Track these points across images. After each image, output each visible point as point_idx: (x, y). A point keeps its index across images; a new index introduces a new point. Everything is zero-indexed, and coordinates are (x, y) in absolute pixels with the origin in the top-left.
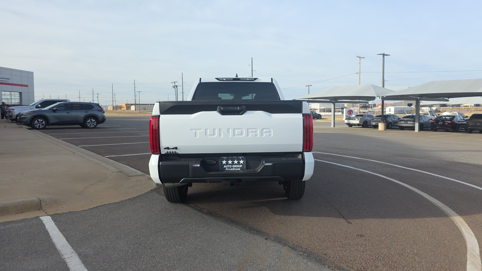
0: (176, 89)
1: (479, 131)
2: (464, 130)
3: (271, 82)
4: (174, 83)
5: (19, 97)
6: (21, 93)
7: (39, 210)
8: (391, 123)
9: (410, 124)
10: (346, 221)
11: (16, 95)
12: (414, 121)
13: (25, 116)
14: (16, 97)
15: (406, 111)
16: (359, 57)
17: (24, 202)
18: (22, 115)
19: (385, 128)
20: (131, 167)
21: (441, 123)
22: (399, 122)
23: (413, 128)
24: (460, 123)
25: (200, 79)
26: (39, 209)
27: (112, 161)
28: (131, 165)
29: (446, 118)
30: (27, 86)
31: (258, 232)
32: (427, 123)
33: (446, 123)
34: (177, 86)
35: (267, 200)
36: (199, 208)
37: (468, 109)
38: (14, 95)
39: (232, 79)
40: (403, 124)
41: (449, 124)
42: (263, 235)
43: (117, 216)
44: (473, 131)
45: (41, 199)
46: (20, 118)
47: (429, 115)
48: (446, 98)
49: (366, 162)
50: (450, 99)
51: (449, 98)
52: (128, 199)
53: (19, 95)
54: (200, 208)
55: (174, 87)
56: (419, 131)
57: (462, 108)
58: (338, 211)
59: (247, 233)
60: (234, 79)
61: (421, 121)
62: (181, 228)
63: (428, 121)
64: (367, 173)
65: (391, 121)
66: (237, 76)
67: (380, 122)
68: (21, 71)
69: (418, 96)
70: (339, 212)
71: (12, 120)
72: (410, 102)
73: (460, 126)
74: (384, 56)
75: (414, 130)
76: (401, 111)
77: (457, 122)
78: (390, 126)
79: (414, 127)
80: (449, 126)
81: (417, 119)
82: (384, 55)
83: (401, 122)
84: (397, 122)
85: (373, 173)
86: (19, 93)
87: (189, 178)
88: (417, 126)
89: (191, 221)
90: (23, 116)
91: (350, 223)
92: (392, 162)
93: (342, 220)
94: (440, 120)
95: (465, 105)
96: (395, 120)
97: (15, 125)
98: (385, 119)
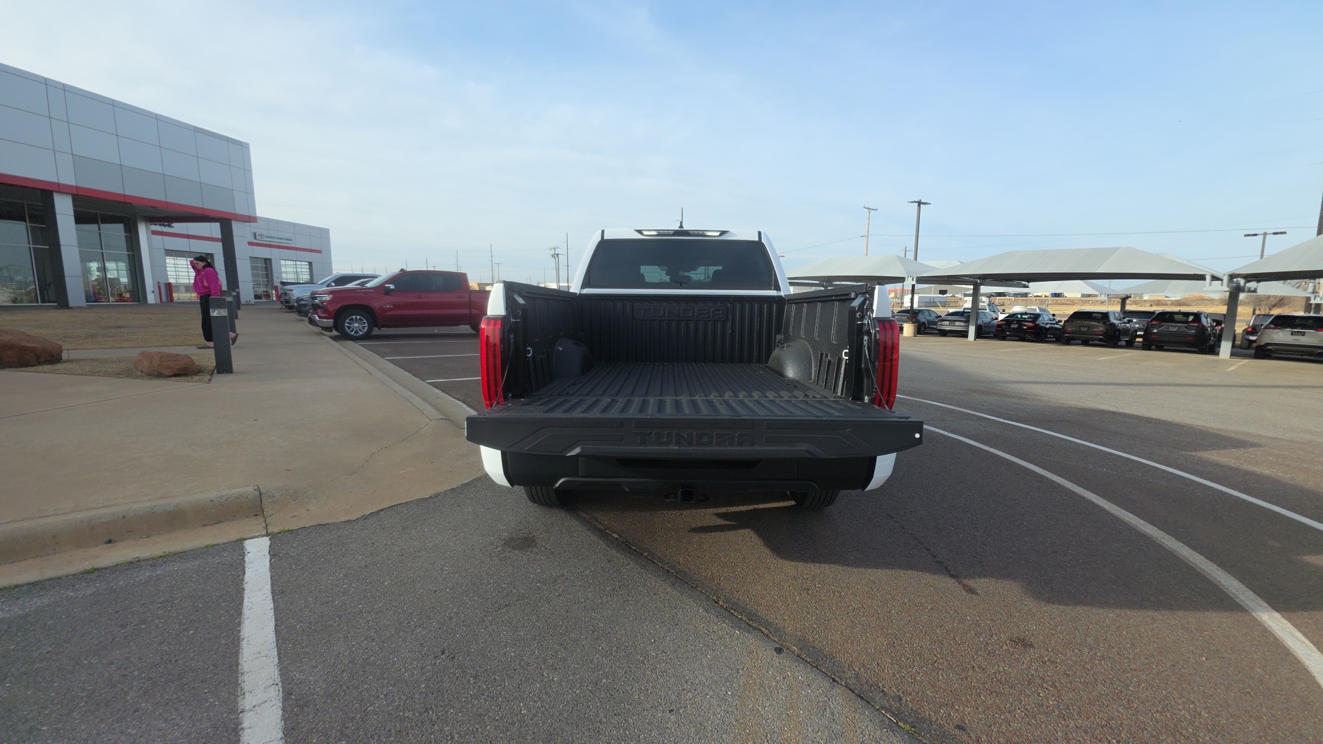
0: (557, 259)
1: (1080, 342)
2: (1054, 339)
3: (757, 240)
4: (553, 250)
5: (308, 270)
6: (310, 264)
7: (256, 515)
8: (924, 323)
9: (959, 326)
10: (960, 583)
11: (303, 266)
12: (967, 322)
13: (307, 302)
14: (304, 270)
15: (940, 302)
16: (868, 209)
17: (224, 498)
18: (302, 300)
19: (914, 333)
20: (469, 406)
21: (1016, 326)
22: (939, 323)
23: (964, 334)
24: (1048, 326)
25: (603, 232)
26: (257, 513)
27: (437, 391)
28: (469, 402)
29: (1023, 316)
30: (319, 252)
31: (751, 620)
32: (988, 325)
33: (1025, 325)
34: (558, 255)
35: (751, 507)
36: (600, 526)
37: (1041, 300)
38: (300, 266)
39: (673, 232)
40: (946, 326)
41: (1029, 328)
42: (766, 632)
43: (416, 543)
44: (1072, 342)
45: (263, 491)
46: (300, 306)
47: (987, 311)
48: (1023, 282)
49: (920, 405)
50: (1031, 284)
51: (1028, 282)
52: (450, 490)
53: (308, 267)
54: (602, 525)
55: (553, 256)
56: (975, 340)
57: (1031, 300)
58: (925, 548)
59: (724, 622)
60: (676, 233)
61: (980, 322)
62: (559, 596)
63: (990, 322)
64: (934, 432)
65: (924, 320)
66: (681, 227)
67: (906, 322)
68: (310, 228)
69: (979, 278)
70: (928, 550)
71: (291, 308)
72: (943, 287)
73: (1048, 333)
74: (919, 206)
75: (966, 336)
76: (930, 302)
77: (1044, 325)
78: (922, 329)
79: (967, 332)
80: (1028, 332)
81: (972, 320)
82: (920, 203)
83: (944, 323)
84: (935, 323)
85: (946, 433)
86: (307, 264)
87: (578, 476)
88: (972, 330)
89: (584, 572)
90: (303, 302)
91: (971, 591)
92: (972, 407)
93: (951, 582)
94: (1013, 320)
95: (1035, 294)
96: (931, 318)
97: (295, 316)
98: (914, 317)
